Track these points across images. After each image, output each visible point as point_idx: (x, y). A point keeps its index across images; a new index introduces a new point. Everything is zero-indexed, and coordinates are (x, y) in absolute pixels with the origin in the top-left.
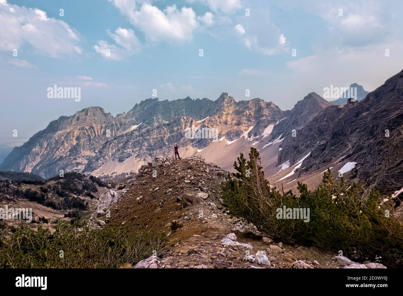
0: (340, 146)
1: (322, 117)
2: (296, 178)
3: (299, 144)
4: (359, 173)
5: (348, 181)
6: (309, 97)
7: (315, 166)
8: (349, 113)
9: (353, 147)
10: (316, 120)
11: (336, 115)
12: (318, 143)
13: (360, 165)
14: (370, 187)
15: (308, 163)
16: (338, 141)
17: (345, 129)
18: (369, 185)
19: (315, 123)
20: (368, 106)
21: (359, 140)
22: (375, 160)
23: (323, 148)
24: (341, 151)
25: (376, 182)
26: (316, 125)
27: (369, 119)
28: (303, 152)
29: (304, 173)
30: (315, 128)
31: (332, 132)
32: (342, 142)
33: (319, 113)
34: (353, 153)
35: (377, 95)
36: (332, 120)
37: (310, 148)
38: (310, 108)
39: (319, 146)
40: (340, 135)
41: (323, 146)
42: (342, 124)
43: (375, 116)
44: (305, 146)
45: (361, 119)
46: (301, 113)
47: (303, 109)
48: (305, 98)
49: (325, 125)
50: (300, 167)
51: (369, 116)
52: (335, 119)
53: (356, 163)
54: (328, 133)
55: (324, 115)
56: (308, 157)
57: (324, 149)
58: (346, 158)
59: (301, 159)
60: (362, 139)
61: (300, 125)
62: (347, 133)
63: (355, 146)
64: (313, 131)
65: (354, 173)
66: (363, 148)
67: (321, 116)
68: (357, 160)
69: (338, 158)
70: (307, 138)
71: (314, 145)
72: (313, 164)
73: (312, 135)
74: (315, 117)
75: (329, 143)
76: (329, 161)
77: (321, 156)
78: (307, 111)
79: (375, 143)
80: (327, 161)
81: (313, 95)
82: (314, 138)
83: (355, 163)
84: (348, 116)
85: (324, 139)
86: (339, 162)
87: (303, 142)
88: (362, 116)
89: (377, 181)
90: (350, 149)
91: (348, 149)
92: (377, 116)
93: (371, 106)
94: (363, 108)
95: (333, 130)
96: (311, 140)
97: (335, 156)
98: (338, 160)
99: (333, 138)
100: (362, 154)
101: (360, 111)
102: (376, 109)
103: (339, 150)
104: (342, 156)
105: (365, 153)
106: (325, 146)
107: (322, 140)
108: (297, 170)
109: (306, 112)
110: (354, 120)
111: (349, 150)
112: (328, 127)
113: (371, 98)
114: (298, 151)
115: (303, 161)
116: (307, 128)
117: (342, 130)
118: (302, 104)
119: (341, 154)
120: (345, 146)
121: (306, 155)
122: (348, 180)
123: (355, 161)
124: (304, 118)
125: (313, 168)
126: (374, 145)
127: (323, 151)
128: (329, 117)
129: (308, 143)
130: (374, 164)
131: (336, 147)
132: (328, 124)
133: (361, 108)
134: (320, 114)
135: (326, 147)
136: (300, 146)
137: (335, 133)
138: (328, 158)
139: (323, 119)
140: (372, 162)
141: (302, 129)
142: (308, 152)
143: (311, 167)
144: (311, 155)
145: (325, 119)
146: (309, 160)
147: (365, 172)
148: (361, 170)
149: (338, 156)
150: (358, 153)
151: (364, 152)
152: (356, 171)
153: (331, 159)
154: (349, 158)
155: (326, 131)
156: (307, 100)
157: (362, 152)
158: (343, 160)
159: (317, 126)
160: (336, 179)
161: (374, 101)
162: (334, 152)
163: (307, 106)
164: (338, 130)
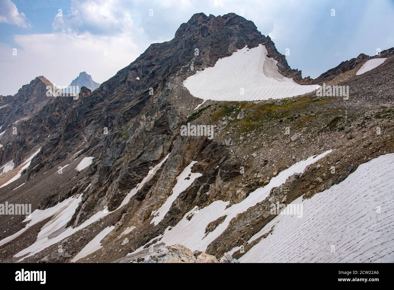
0: (75, 140)
1: (54, 106)
2: (25, 182)
3: (26, 139)
4: (99, 169)
5: (87, 179)
6: (38, 81)
7: (47, 165)
8: (83, 102)
9: (88, 141)
10: (46, 109)
11: (69, 104)
12: (49, 136)
13: (98, 159)
14: (114, 182)
15: (38, 161)
16: (72, 133)
17: (80, 121)
18: (111, 181)
19: (45, 112)
20: (101, 96)
21: (95, 132)
22: (114, 153)
23: (55, 143)
24: (77, 145)
25: (119, 177)
26: (47, 115)
27: (104, 110)
28: (31, 148)
29: (35, 175)
30: (45, 119)
31: (66, 124)
32: (77, 135)
33: (49, 101)
34: (90, 147)
35: (110, 85)
36: (65, 110)
37: (39, 143)
38: (38, 95)
39: (51, 140)
40: (74, 127)
41: (56, 140)
42: (76, 114)
43: (109, 107)
44: (33, 141)
45: (96, 110)
46: (27, 100)
47: (29, 95)
48: (32, 82)
49: (57, 116)
50: (29, 167)
51: (104, 107)
52: (68, 109)
53: (94, 158)
54: (60, 125)
55: (56, 104)
56: (38, 154)
57: (57, 144)
58: (83, 153)
59: (29, 157)
60: (97, 132)
61: (26, 115)
62: (82, 125)
63: (91, 140)
64: (43, 122)
65: (93, 169)
66: (99, 141)
67: (52, 105)
68: (94, 154)
69: (73, 154)
70: (36, 130)
71: (45, 139)
72: (45, 163)
73: (42, 127)
74: (46, 106)
75: (63, 137)
76: (64, 158)
77: (54, 153)
78: (34, 98)
79: (112, 135)
80: (62, 158)
81: (41, 79)
82: (45, 131)
83: (92, 158)
84: (83, 106)
85: (56, 132)
86: (75, 158)
87: (31, 136)
88: (97, 106)
89: (121, 175)
90: (86, 142)
91: (84, 142)
92: (111, 107)
93: (105, 96)
94: (97, 98)
95: (67, 121)
96: (41, 133)
97: (70, 152)
98: (74, 156)
99: (66, 131)
100: (98, 148)
101: (94, 101)
102: (110, 100)
103: (74, 144)
104: (78, 150)
105: (102, 147)
106: (58, 139)
107: (53, 133)
108: (25, 171)
109: (33, 100)
110: (88, 111)
111: (84, 144)
112: (61, 118)
113: (105, 88)
114: (25, 147)
115: (32, 160)
116: (37, 119)
117: (76, 122)
118: (28, 89)
119: (77, 148)
120: (81, 139)
121: (35, 152)
122: (87, 177)
123: (92, 155)
124: (31, 106)
125: (45, 168)
126: (111, 138)
127: (56, 146)
128: (61, 107)
129: (37, 137)
130: (113, 157)
131: (71, 141)
132: (60, 114)
133: (95, 98)
134: (52, 102)
135: (59, 141)
136: (27, 140)
137: (70, 125)
138: (62, 153)
139: (54, 109)
140: (111, 156)
141: (30, 120)
142: (38, 148)
143: (43, 167)
144: (42, 152)
145: (57, 109)
146: (40, 158)
147: (105, 167)
148: (101, 166)
149: (73, 151)
150: (95, 147)
151: (101, 145)
152: (96, 167)
153: (66, 155)
154: (86, 152)
155: (58, 123)
156: (34, 84)
157: (98, 145)
158: (79, 155)
159: (48, 117)
160: (74, 178)
161: (107, 92)
162: (69, 146)
163: (35, 92)
164: (73, 122)
